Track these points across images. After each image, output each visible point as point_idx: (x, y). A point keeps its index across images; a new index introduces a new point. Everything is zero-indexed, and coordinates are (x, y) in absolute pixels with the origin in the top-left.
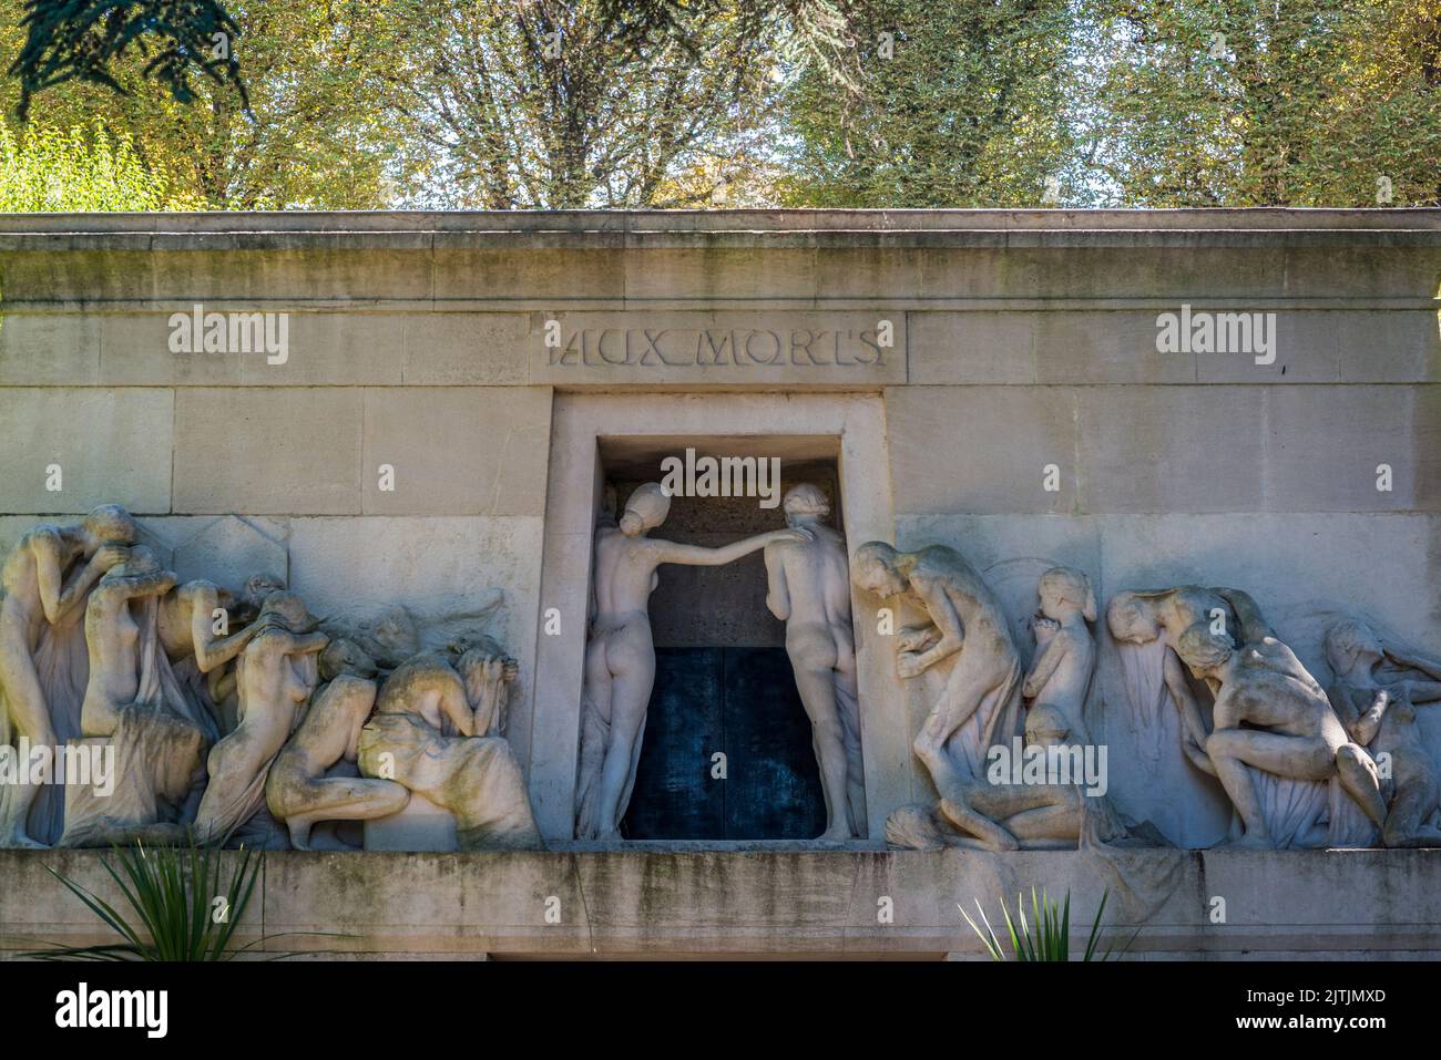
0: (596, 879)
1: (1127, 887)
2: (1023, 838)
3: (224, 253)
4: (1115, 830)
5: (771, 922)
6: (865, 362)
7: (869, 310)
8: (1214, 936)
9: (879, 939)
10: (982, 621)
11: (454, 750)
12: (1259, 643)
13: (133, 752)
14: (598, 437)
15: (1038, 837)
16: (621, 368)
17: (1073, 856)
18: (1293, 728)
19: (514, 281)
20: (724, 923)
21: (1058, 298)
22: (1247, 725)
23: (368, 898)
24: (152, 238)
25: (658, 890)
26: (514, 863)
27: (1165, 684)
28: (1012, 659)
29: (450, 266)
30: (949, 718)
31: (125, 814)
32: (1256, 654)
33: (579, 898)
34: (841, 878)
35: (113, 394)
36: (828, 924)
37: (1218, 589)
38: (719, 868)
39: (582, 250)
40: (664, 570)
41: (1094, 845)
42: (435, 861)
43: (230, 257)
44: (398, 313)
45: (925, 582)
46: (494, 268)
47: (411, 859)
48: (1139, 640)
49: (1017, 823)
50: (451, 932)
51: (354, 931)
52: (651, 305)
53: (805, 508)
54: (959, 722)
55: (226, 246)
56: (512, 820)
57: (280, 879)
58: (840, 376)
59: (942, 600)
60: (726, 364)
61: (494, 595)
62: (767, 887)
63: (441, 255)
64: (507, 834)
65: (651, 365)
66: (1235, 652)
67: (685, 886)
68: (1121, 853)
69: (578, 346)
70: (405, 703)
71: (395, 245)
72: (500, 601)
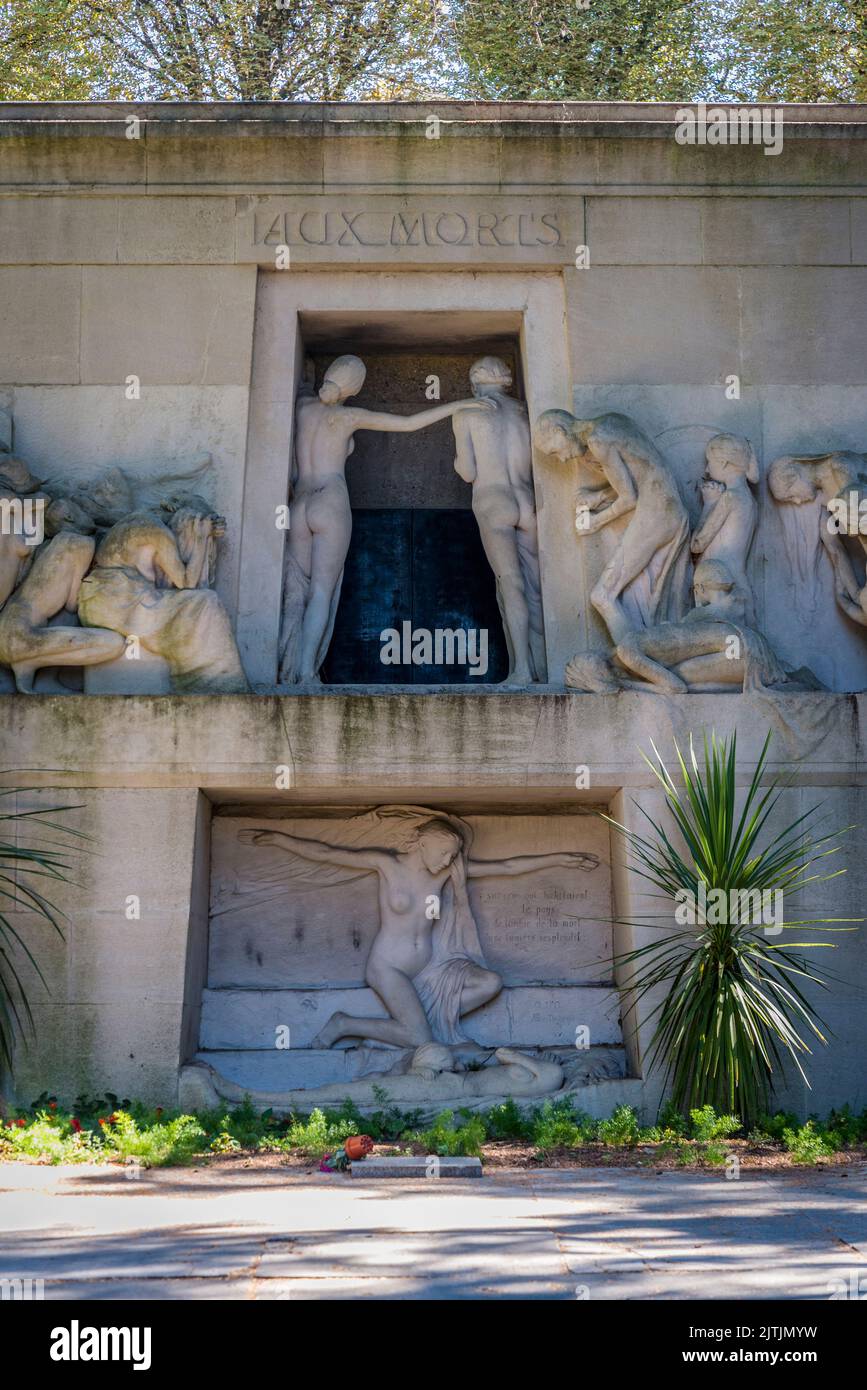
0: (299, 719)
1: (788, 727)
2: (691, 683)
4: (776, 675)
5: (460, 759)
6: (547, 243)
7: (550, 195)
9: (560, 775)
10: (654, 483)
11: (167, 598)
14: (299, 314)
15: (706, 681)
16: (320, 248)
17: (736, 699)
19: (221, 167)
20: (417, 760)
21: (725, 185)
23: (88, 738)
25: (357, 729)
26: (223, 704)
27: (822, 541)
28: (681, 518)
29: (161, 153)
30: (623, 572)
33: (284, 737)
34: (524, 719)
36: (513, 761)
38: (413, 710)
39: (284, 138)
40: (360, 436)
41: (758, 689)
42: (151, 704)
44: (113, 196)
45: (602, 446)
46: (204, 155)
47: (129, 702)
48: (798, 501)
49: (686, 668)
50: (166, 769)
51: (75, 767)
52: (348, 190)
53: (490, 379)
54: (632, 576)
56: (221, 666)
57: (7, 721)
58: (522, 256)
59: (616, 462)
60: (418, 244)
61: (202, 459)
62: (454, 726)
63: (153, 143)
64: (216, 679)
65: (347, 245)
67: (382, 727)
68: (782, 697)
69: (280, 227)
70: (122, 557)
71: (110, 133)
72: (210, 464)
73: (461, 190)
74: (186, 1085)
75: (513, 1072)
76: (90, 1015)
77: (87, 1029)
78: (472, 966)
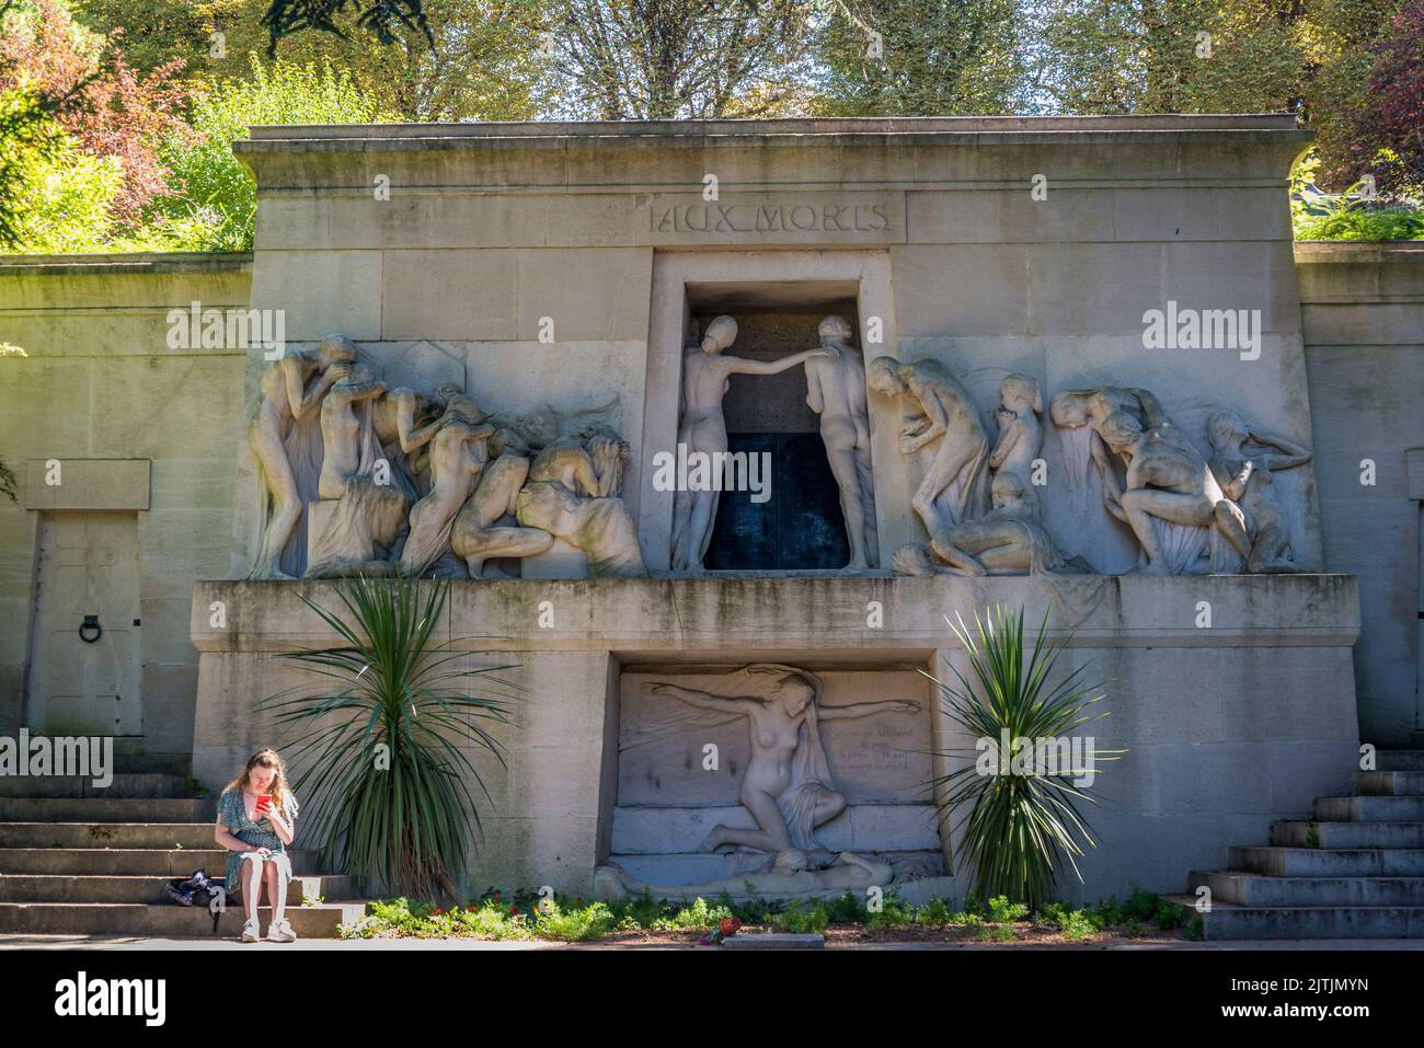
0: (687, 598)
1: (1064, 602)
2: (990, 568)
3: (416, 153)
4: (1056, 562)
5: (810, 628)
6: (876, 228)
7: (879, 191)
8: (1127, 638)
9: (888, 640)
10: (961, 413)
11: (584, 505)
12: (1159, 427)
13: (356, 510)
14: (685, 284)
15: (1004, 567)
16: (702, 234)
18: (1183, 488)
19: (624, 171)
20: (778, 628)
22: (1151, 486)
23: (524, 612)
24: (365, 142)
25: (731, 605)
26: (628, 587)
27: (1092, 457)
28: (982, 440)
29: (579, 161)
30: (937, 482)
31: (351, 555)
32: (1157, 435)
33: (674, 610)
34: (860, 596)
35: (339, 254)
36: (850, 629)
37: (1130, 389)
38: (774, 590)
39: (673, 149)
40: (733, 378)
41: (1042, 572)
42: (572, 586)
43: (421, 157)
44: (541, 195)
45: (920, 385)
46: (612, 162)
47: (555, 585)
48: (1073, 426)
49: (986, 556)
50: (584, 636)
51: (515, 635)
53: (834, 333)
54: (943, 486)
55: (418, 148)
56: (626, 556)
57: (462, 600)
58: (858, 238)
59: (931, 398)
60: (777, 230)
61: (612, 397)
62: (806, 603)
63: (573, 153)
64: (622, 566)
65: (723, 231)
66: (1142, 434)
67: (750, 604)
68: (1060, 578)
69: (671, 218)
70: (549, 473)
71: (539, 146)
72: (617, 401)
73: (810, 187)
74: (600, 881)
75: (854, 870)
76: (526, 827)
77: (524, 838)
78: (822, 788)
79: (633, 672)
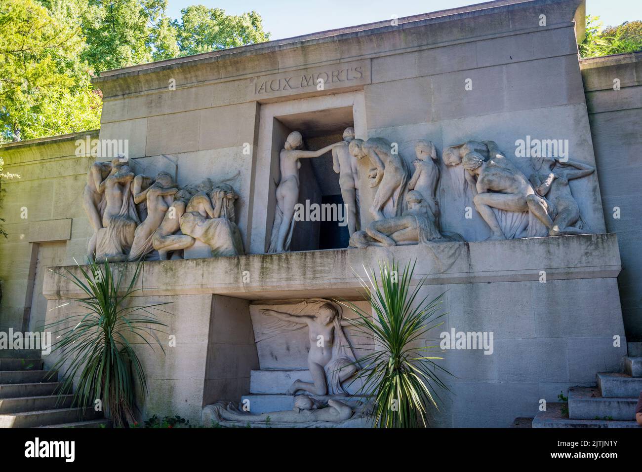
0: (246, 265)
1: (438, 258)
2: (398, 241)
3: (158, 72)
4: (434, 236)
5: (304, 278)
6: (357, 78)
7: (358, 60)
8: (475, 277)
9: (344, 283)
10: (390, 162)
11: (207, 222)
12: (494, 158)
13: (112, 231)
14: (274, 117)
15: (404, 240)
16: (277, 92)
18: (509, 190)
19: (244, 69)
20: (288, 279)
21: (425, 45)
22: (490, 191)
23: (174, 276)
24: (139, 71)
25: (266, 268)
26: (219, 261)
27: (466, 180)
28: (402, 175)
29: (225, 67)
31: (111, 252)
32: (492, 162)
33: (240, 272)
34: (329, 260)
35: (131, 121)
36: (324, 278)
38: (287, 259)
39: (262, 54)
41: (425, 242)
42: (195, 262)
43: (161, 74)
44: (210, 84)
45: (366, 149)
46: (238, 65)
47: (188, 261)
48: (454, 164)
49: (395, 236)
50: (199, 287)
51: (169, 288)
52: (287, 70)
53: (348, 135)
55: (159, 70)
56: (225, 246)
57: (148, 271)
58: (348, 84)
59: (373, 155)
60: (310, 86)
61: (236, 172)
62: (303, 265)
63: (221, 64)
64: (224, 251)
65: (287, 89)
66: (484, 162)
67: (275, 267)
68: (435, 245)
69: (264, 87)
70: (192, 208)
71: (206, 62)
72: (239, 173)
73: (326, 63)
74: (205, 413)
76: (172, 384)
77: (172, 389)
78: (348, 361)
79: (255, 304)
